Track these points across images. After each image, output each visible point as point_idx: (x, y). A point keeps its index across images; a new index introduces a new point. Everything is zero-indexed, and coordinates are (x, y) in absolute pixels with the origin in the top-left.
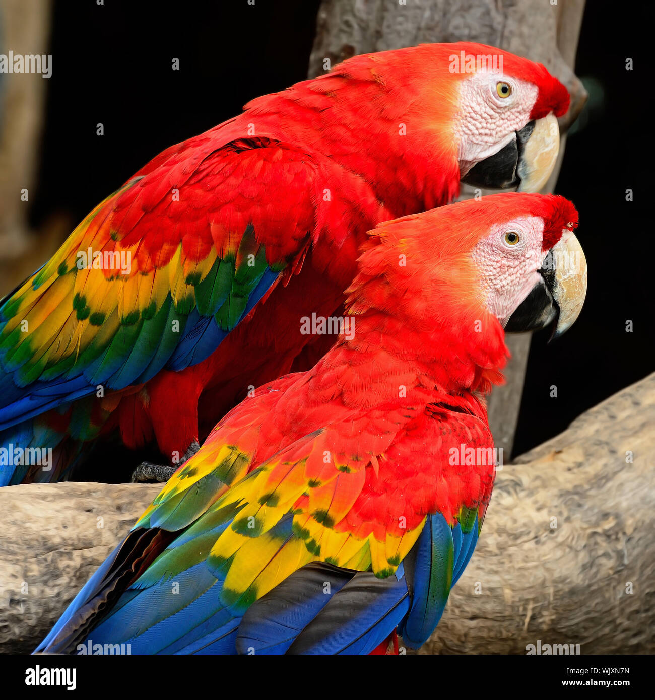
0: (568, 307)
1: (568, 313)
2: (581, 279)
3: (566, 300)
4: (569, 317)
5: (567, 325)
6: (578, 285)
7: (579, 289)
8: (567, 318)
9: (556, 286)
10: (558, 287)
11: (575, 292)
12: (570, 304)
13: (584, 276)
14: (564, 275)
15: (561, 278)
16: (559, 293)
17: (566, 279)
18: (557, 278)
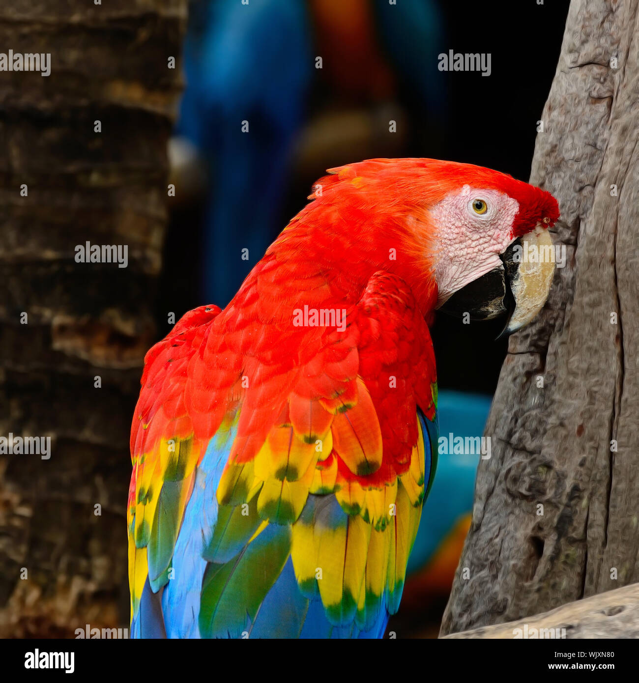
0: (525, 305)
1: (524, 312)
2: (545, 279)
3: (524, 297)
4: (524, 315)
5: (519, 324)
6: (540, 285)
7: (540, 289)
8: (521, 317)
9: (517, 279)
10: (519, 280)
11: (536, 291)
12: (527, 302)
13: (549, 277)
14: (528, 270)
15: (523, 272)
16: (519, 288)
17: (528, 274)
18: (519, 270)
